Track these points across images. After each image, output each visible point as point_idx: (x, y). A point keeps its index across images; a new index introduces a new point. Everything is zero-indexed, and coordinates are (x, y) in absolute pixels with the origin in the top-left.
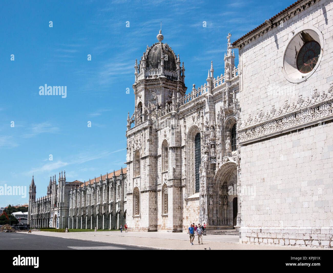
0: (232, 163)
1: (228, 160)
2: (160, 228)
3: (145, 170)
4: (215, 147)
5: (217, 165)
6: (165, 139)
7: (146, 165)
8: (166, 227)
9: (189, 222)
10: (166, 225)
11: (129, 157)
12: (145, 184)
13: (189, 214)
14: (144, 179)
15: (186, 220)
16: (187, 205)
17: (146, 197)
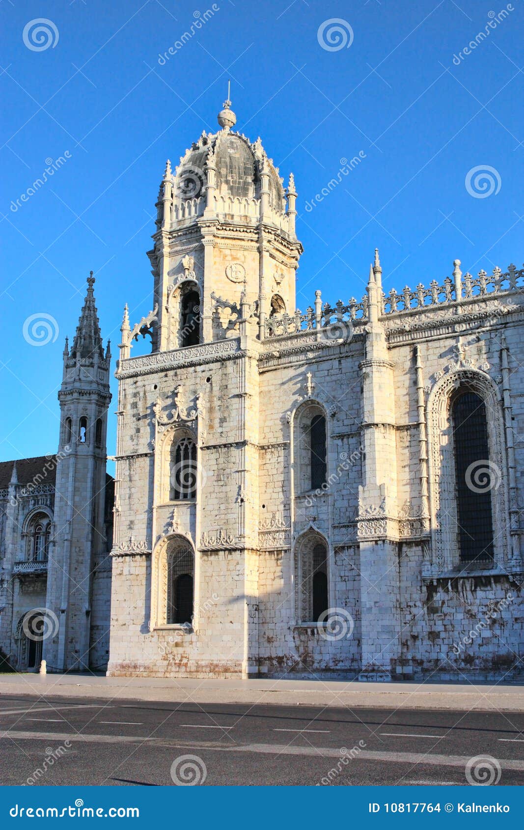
2: (281, 667)
3: (221, 483)
7: (228, 471)
8: (316, 665)
9: (444, 648)
10: (317, 657)
11: (132, 439)
12: (222, 528)
13: (445, 626)
14: (216, 512)
15: (427, 642)
16: (430, 597)
17: (231, 567)
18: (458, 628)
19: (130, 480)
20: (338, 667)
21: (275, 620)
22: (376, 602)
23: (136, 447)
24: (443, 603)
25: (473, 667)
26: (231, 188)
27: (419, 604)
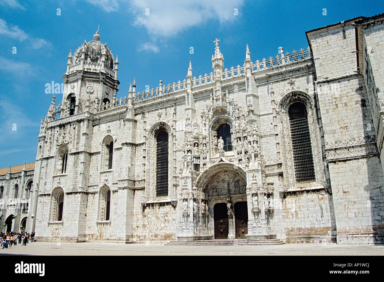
0: (226, 164)
1: (222, 160)
2: (93, 238)
3: (75, 167)
4: (198, 146)
5: (201, 166)
6: (109, 134)
7: (78, 162)
8: (104, 238)
9: (148, 231)
10: (105, 234)
11: (49, 151)
12: (74, 184)
13: (148, 222)
14: (73, 178)
15: (142, 229)
16: (144, 211)
17: (76, 199)
18: (153, 223)
19: (47, 167)
20: (111, 238)
21: (92, 220)
22: (122, 213)
23: (49, 154)
24: (148, 213)
25: (157, 239)
26: (91, 60)
27: (140, 213)
